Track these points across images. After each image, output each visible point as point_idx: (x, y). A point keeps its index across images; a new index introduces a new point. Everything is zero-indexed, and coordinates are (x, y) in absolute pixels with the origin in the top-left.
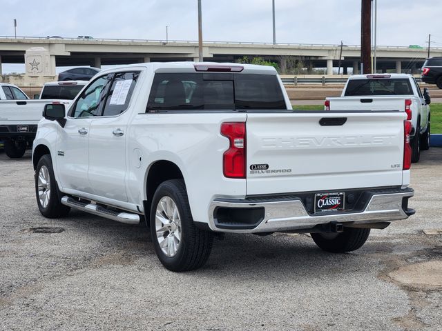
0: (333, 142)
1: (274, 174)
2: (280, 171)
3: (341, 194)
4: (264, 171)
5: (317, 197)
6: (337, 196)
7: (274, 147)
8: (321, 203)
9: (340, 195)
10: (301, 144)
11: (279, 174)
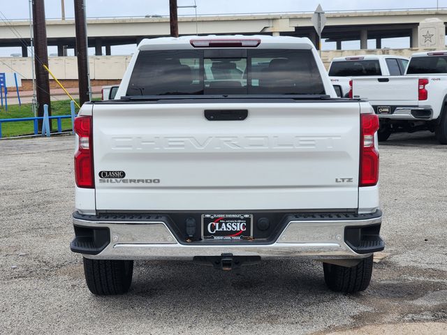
0: (225, 143)
1: (133, 184)
2: (143, 181)
3: (246, 216)
4: (118, 179)
5: (205, 219)
6: (239, 219)
7: (131, 149)
8: (213, 228)
9: (245, 219)
10: (170, 146)
11: (141, 184)
